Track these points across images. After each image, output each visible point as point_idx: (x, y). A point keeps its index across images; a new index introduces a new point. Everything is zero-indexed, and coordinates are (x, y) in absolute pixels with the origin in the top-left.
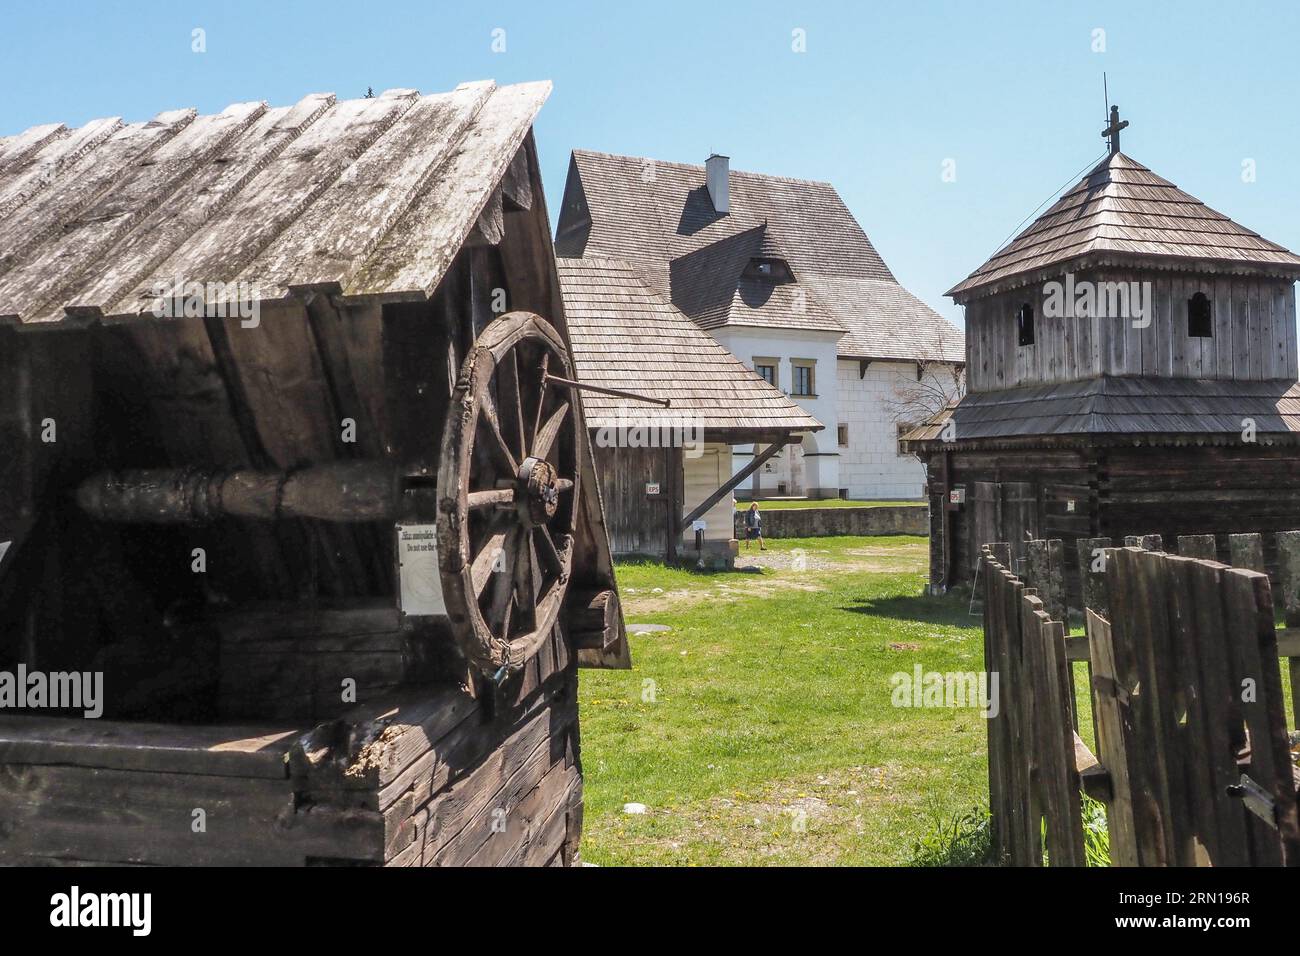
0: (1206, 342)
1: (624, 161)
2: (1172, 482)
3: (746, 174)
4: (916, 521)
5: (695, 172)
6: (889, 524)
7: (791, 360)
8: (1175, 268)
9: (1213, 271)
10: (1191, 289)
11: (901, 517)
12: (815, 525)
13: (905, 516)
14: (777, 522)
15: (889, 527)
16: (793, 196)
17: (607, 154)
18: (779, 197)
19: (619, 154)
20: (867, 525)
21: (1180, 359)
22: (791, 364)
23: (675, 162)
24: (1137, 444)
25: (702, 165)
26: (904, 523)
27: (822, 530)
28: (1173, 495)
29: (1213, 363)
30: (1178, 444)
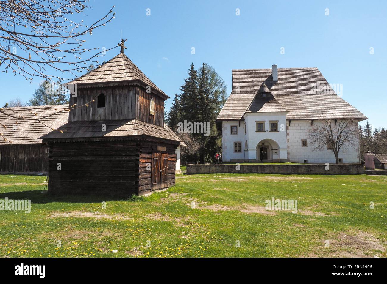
0: (103, 109)
1: (247, 71)
2: (71, 153)
3: (286, 69)
4: (284, 169)
5: (269, 71)
6: (273, 170)
7: (269, 121)
8: (90, 87)
9: (102, 86)
10: (99, 92)
11: (278, 168)
12: (245, 169)
13: (279, 168)
14: (231, 168)
15: (273, 171)
16: (302, 73)
17: (242, 69)
18: (297, 74)
19: (246, 69)
20: (264, 170)
21: (94, 115)
22: (269, 122)
23: (263, 69)
24: (55, 142)
25: (271, 68)
26: (279, 170)
27: (247, 171)
28: (71, 158)
29: (105, 115)
30: (67, 141)
